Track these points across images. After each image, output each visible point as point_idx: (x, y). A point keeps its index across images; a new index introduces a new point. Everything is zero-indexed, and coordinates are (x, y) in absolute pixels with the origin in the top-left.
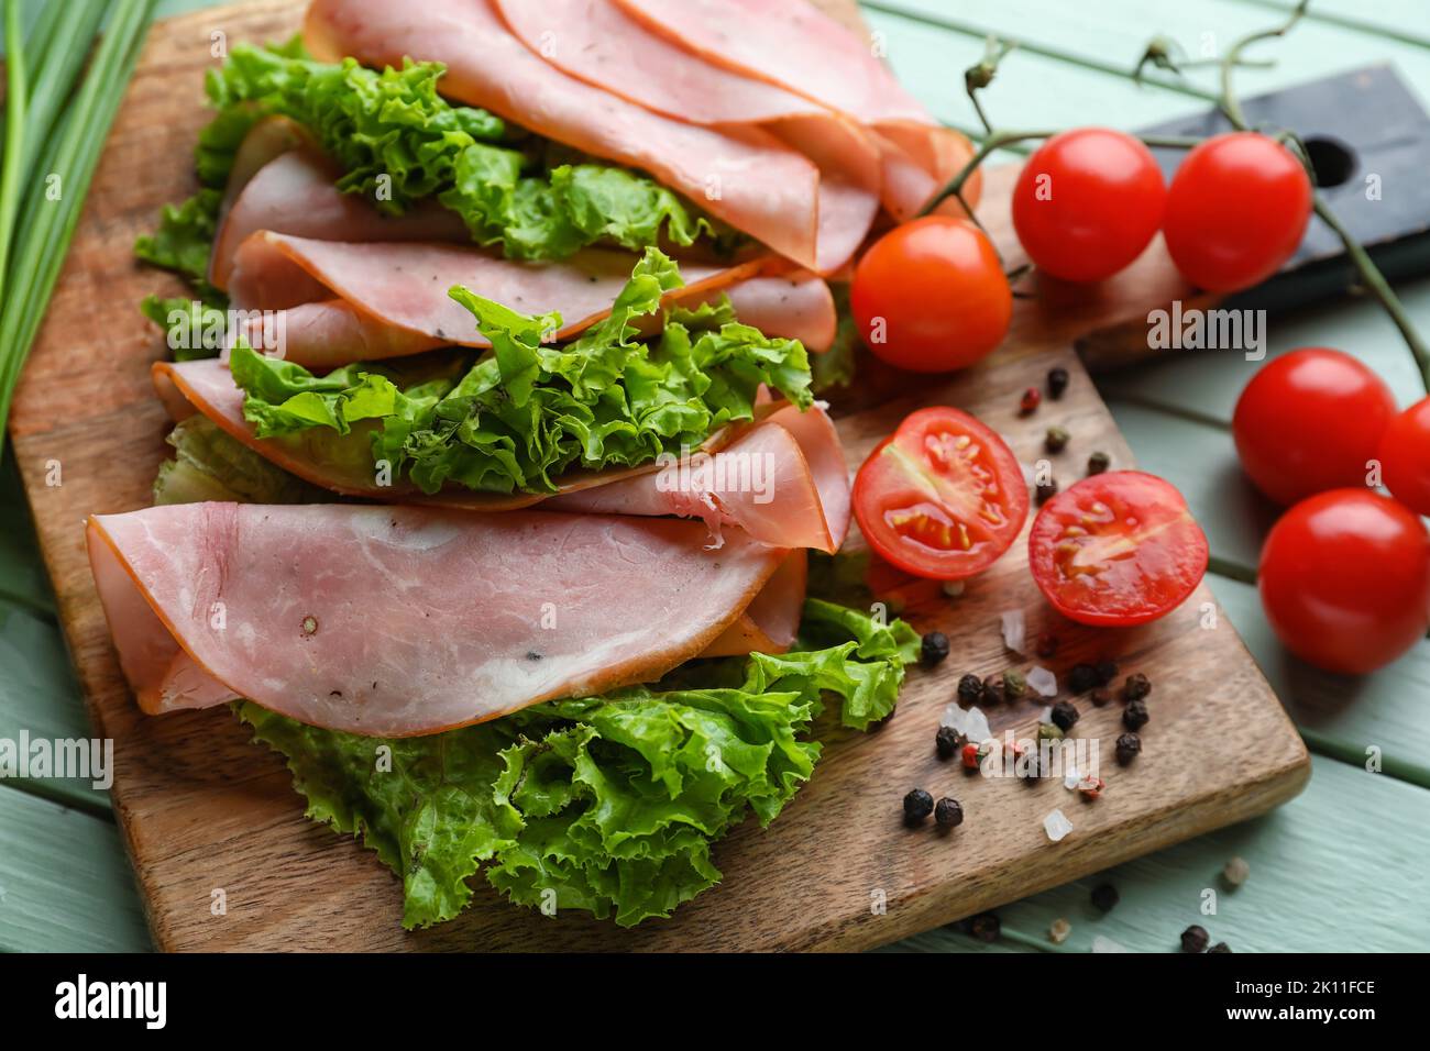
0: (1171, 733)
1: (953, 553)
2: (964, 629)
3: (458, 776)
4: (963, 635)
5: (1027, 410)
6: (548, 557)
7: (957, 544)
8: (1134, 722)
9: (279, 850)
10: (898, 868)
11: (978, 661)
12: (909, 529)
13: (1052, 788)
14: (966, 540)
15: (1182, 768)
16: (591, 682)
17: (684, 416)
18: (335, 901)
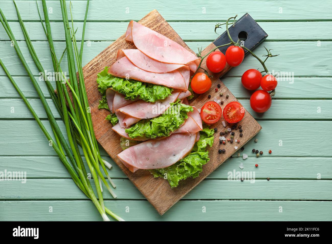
0: (245, 130)
1: (215, 120)
2: (218, 125)
3: (170, 170)
4: (218, 126)
5: (216, 91)
6: (171, 142)
7: (215, 118)
8: (241, 131)
9: (152, 181)
10: (220, 159)
11: (220, 130)
12: (209, 119)
13: (234, 143)
14: (216, 118)
15: (248, 135)
16: (182, 157)
17: (181, 122)
18: (161, 185)
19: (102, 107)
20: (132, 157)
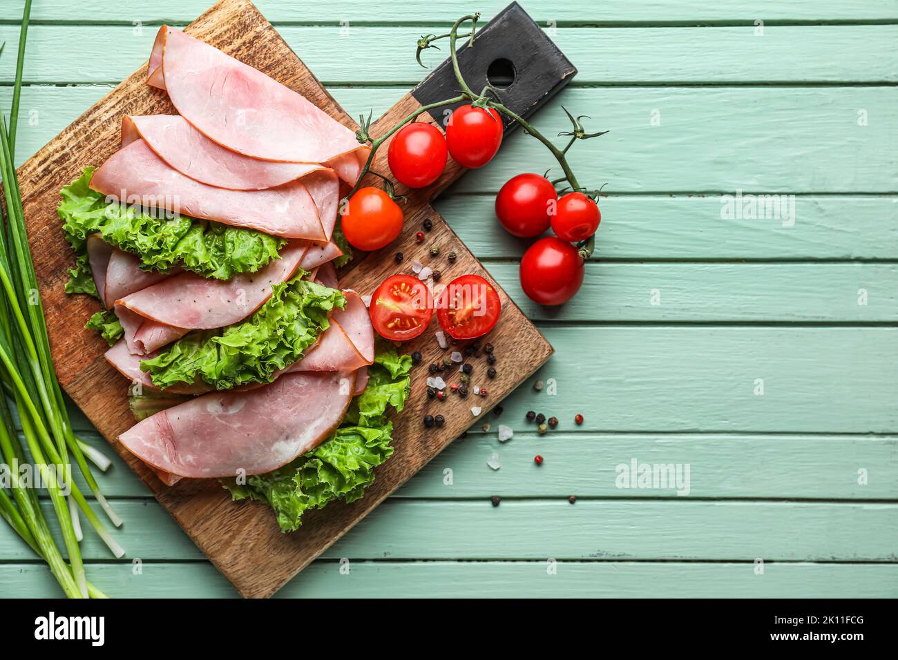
0: (505, 359)
1: (412, 329)
2: (424, 343)
4: (424, 346)
6: (279, 399)
7: (413, 325)
8: (491, 362)
9: (228, 510)
10: (428, 444)
11: (430, 359)
12: (396, 327)
13: (471, 395)
14: (416, 323)
15: (511, 372)
17: (307, 341)
18: (254, 521)
19: (78, 289)
20: (161, 443)
